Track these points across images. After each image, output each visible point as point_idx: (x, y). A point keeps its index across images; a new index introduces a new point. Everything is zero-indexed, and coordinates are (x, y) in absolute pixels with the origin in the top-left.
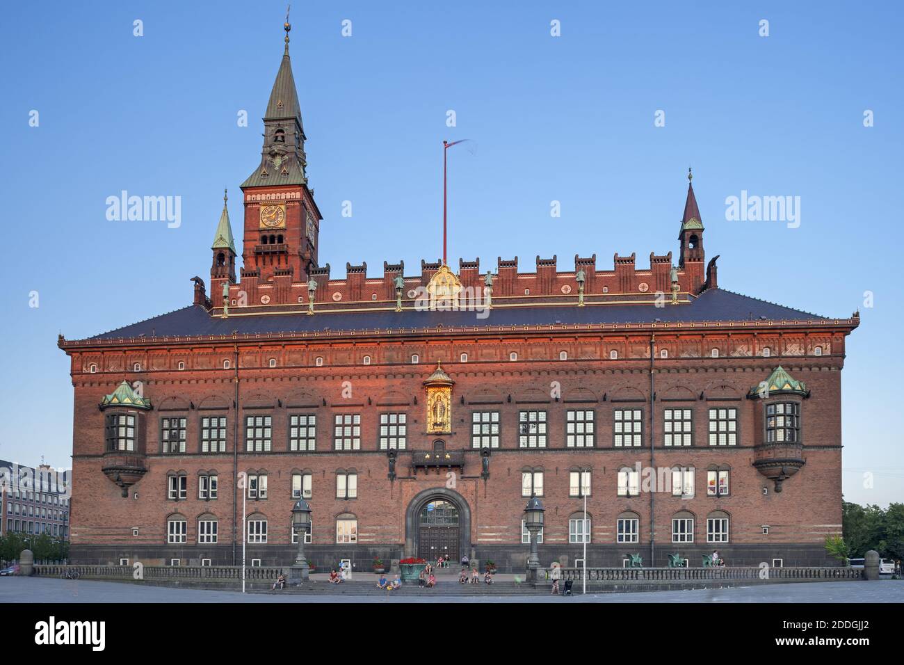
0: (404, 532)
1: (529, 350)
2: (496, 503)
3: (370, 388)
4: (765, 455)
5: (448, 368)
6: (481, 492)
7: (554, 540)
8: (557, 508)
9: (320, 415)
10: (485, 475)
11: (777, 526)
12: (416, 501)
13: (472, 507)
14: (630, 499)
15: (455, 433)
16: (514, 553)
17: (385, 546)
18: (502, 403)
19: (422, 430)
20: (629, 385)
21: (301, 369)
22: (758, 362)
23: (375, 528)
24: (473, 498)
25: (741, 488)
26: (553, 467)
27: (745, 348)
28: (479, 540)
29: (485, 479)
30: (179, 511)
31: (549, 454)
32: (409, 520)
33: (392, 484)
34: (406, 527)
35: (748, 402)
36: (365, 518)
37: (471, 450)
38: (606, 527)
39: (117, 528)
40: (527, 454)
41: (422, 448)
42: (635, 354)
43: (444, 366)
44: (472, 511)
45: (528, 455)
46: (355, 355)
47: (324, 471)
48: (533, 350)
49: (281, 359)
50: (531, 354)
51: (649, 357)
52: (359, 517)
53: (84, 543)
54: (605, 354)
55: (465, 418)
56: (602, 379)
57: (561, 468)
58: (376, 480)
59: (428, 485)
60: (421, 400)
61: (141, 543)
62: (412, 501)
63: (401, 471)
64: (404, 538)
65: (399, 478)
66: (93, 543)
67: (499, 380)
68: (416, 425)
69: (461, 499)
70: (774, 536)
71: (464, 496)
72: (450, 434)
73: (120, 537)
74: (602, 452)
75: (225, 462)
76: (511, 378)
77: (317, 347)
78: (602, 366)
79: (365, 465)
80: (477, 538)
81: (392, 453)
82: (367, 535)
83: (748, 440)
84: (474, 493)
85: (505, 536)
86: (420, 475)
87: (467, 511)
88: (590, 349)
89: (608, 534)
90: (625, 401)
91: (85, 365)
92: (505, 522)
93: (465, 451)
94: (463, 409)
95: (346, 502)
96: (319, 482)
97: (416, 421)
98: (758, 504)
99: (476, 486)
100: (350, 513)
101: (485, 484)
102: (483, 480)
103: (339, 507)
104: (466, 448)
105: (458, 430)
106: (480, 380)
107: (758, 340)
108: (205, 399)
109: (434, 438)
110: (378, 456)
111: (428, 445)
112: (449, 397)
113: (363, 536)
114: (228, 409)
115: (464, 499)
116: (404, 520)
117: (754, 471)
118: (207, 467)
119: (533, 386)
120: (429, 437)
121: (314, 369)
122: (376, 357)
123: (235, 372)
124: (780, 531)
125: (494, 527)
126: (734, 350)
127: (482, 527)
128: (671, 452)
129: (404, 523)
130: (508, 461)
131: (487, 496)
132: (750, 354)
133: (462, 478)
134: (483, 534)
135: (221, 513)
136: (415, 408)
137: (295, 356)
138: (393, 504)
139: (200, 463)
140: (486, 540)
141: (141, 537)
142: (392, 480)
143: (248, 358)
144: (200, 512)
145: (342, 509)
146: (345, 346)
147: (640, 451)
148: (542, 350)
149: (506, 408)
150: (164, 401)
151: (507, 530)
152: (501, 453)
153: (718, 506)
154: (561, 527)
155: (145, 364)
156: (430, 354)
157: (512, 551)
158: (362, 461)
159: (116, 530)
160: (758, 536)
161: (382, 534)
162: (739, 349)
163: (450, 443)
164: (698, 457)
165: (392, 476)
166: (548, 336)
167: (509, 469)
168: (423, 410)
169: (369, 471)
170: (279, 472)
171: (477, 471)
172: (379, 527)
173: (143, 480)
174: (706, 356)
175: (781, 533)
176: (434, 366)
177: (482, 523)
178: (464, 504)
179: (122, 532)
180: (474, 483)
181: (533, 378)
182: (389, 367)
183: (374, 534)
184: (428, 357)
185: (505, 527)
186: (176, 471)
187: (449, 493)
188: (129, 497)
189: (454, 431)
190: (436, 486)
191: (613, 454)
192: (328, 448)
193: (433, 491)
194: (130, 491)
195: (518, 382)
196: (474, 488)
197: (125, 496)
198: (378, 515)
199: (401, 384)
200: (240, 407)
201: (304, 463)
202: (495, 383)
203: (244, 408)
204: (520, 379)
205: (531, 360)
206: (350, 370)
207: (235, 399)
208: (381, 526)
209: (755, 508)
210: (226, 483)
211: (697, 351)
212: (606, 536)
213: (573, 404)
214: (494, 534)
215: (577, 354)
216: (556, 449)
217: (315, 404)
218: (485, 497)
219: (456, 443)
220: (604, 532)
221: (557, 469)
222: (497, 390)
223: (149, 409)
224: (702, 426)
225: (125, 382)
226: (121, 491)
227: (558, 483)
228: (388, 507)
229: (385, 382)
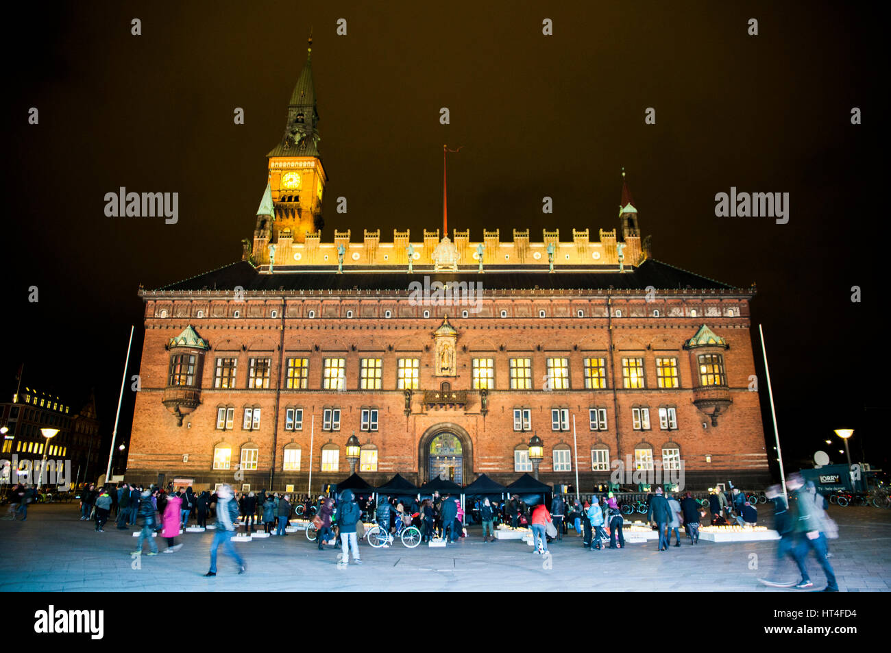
0: (417, 462)
1: (516, 309)
2: (493, 436)
3: (390, 337)
4: (701, 396)
5: (453, 322)
6: (481, 427)
7: (542, 469)
8: (542, 441)
9: (348, 359)
10: (484, 411)
11: (718, 455)
12: (427, 434)
13: (474, 440)
14: (600, 433)
15: (459, 376)
17: (401, 473)
18: (495, 351)
19: (432, 374)
20: (593, 338)
21: (335, 320)
22: (688, 321)
23: (393, 457)
24: (474, 432)
25: (687, 423)
26: (538, 406)
27: (678, 309)
28: (479, 469)
29: (484, 415)
30: (226, 440)
31: (534, 396)
32: (422, 451)
33: (408, 419)
34: (419, 456)
35: (684, 352)
36: (385, 449)
37: (473, 390)
38: (583, 457)
39: (169, 454)
40: (517, 394)
41: (433, 389)
42: (597, 314)
43: (450, 320)
44: (474, 443)
46: (379, 310)
47: (351, 407)
48: (520, 309)
49: (319, 311)
50: (518, 311)
51: (607, 316)
52: (379, 448)
53: (139, 467)
54: (574, 313)
55: (467, 363)
56: (573, 333)
57: (544, 407)
58: (394, 415)
59: (438, 421)
60: (431, 348)
61: (190, 468)
62: (424, 434)
64: (417, 467)
65: (414, 414)
66: (147, 468)
67: (493, 333)
68: (427, 369)
69: (464, 432)
70: (716, 464)
71: (467, 429)
72: (455, 377)
73: (171, 463)
74: (576, 392)
75: (267, 397)
76: (502, 331)
77: (348, 302)
78: (572, 323)
79: (384, 402)
80: (479, 466)
81: (408, 393)
82: (386, 464)
83: (688, 383)
84: (475, 427)
85: (501, 465)
86: (432, 411)
87: (469, 443)
88: (563, 308)
89: (584, 463)
90: (594, 350)
91: (157, 311)
92: (500, 453)
93: (466, 392)
94: (465, 356)
95: (368, 434)
96: (346, 416)
97: (427, 365)
98: (701, 437)
99: (477, 422)
100: (372, 443)
101: (484, 420)
102: (482, 417)
103: (363, 439)
104: (468, 388)
105: (461, 373)
106: (478, 332)
107: (686, 304)
108: (255, 342)
109: (442, 380)
110: (396, 394)
111: (437, 387)
112: (454, 345)
113: (383, 465)
114: (273, 351)
115: (467, 432)
116: (417, 451)
117: (694, 408)
118: (252, 402)
119: (520, 338)
120: (438, 379)
122: (396, 312)
123: (279, 321)
124: (719, 459)
125: (492, 457)
126: (670, 312)
127: (482, 457)
128: (630, 393)
129: (417, 454)
130: (502, 400)
131: (486, 430)
132: (682, 314)
133: (466, 414)
134: (483, 464)
135: (262, 443)
136: (427, 354)
137: (330, 309)
138: (408, 437)
139: (247, 397)
140: (486, 469)
141: (190, 464)
143: (292, 309)
144: (243, 441)
145: (366, 440)
146: (371, 302)
147: (605, 391)
148: (525, 308)
149: (499, 356)
150: (220, 343)
151: (503, 460)
152: (496, 393)
153: (669, 439)
154: (546, 457)
155: (207, 312)
156: (438, 310)
157: (508, 478)
158: (382, 399)
159: (169, 456)
160: (703, 464)
161: (399, 463)
162: (673, 311)
163: (455, 384)
164: (651, 397)
165: (408, 411)
166: (530, 297)
167: (503, 407)
168: (433, 356)
169: (389, 408)
170: (312, 407)
171: (477, 408)
172: (396, 457)
173: (197, 411)
174: (650, 316)
175: (721, 461)
176: (442, 320)
177: (482, 455)
178: (467, 437)
179: (174, 459)
180: (475, 419)
181: (519, 332)
182: (405, 320)
183: (392, 464)
184: (437, 312)
185: (501, 457)
186: (225, 404)
187: (455, 427)
188: (183, 425)
189: (458, 374)
190: (444, 421)
191: (585, 395)
192: (355, 387)
193: (441, 425)
194: (184, 421)
195: (508, 335)
196: (475, 424)
197: (180, 424)
198: (395, 446)
199: (416, 334)
200: (284, 350)
201: (335, 400)
202: (490, 335)
203: (286, 351)
204: (510, 332)
205: (517, 317)
206: (375, 322)
207: (279, 343)
208: (398, 456)
209: (698, 440)
210: (267, 416)
211: (643, 312)
212: (583, 465)
213: (552, 353)
214: (492, 464)
215: (553, 313)
216: (539, 390)
217: (345, 349)
218: (484, 432)
219: (460, 384)
220: (581, 461)
221: (541, 407)
222: (492, 341)
223: (207, 349)
224: (652, 372)
225: (189, 326)
226: (176, 421)
227: (542, 420)
228: (404, 439)
229: (402, 333)
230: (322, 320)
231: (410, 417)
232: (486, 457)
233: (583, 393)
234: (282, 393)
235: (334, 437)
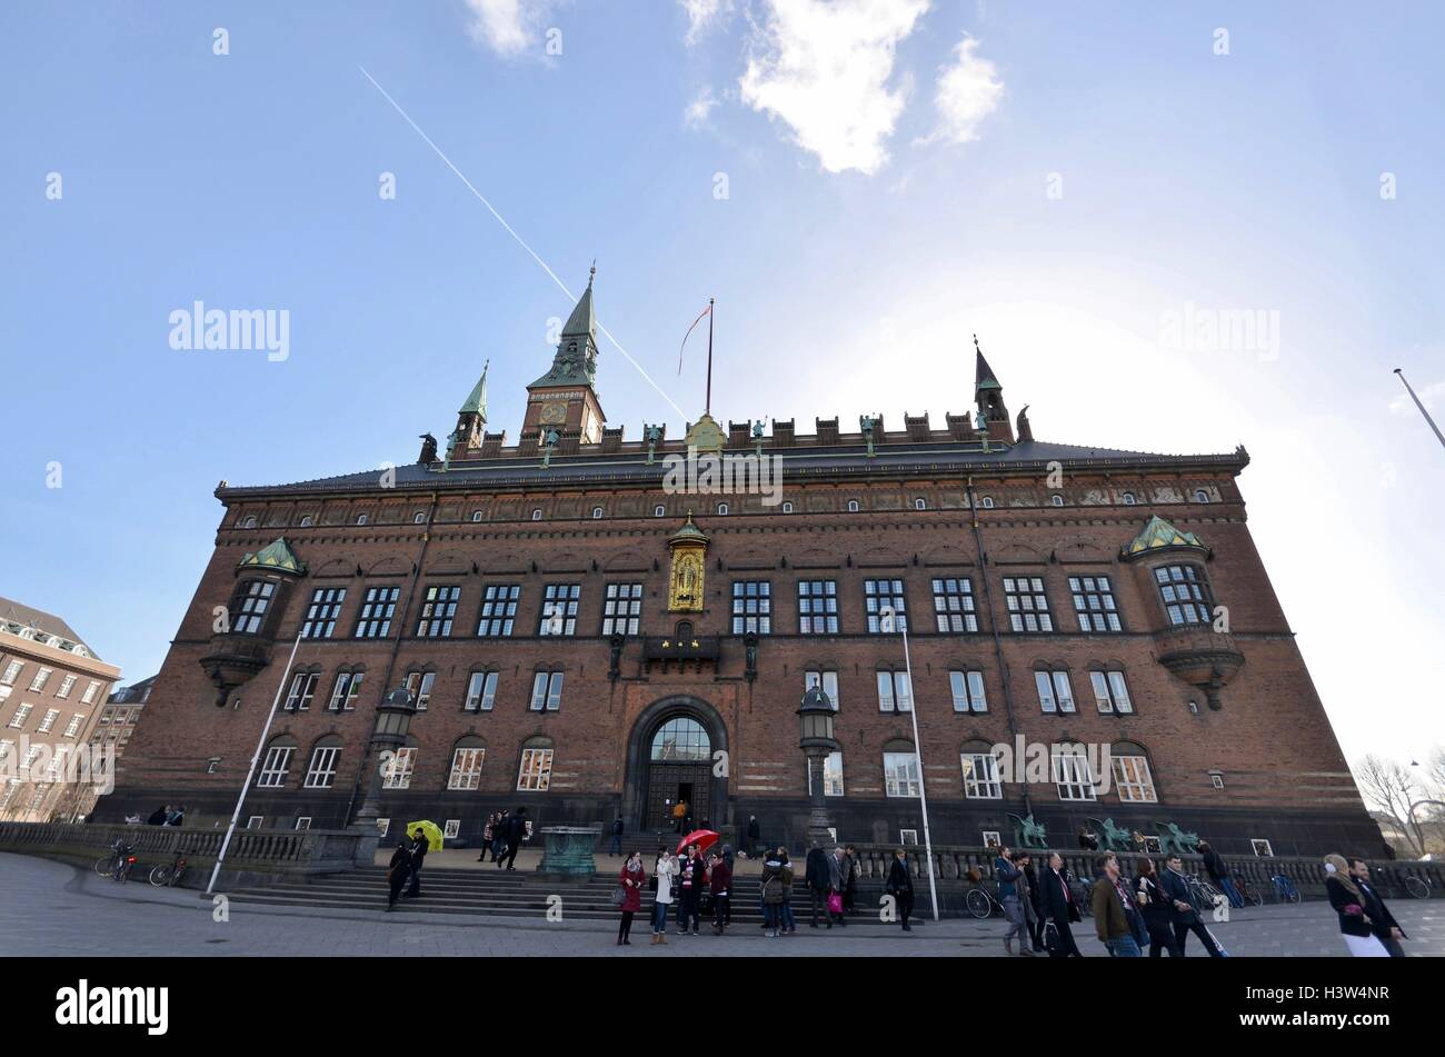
0: (622, 772)
1: (808, 499)
2: (767, 721)
3: (598, 549)
5: (702, 522)
6: (744, 704)
7: (862, 790)
8: (861, 733)
9: (527, 585)
10: (751, 676)
11: (1236, 772)
12: (646, 717)
13: (731, 728)
14: (975, 718)
15: (708, 612)
16: (797, 814)
17: (591, 796)
18: (774, 568)
19: (663, 607)
20: (946, 543)
21: (512, 525)
22: (1120, 512)
23: (578, 762)
24: (732, 712)
25: (1152, 701)
26: (850, 664)
27: (1098, 493)
28: (741, 788)
29: (751, 682)
30: (291, 730)
31: (843, 645)
32: (634, 748)
33: (613, 688)
34: (628, 762)
35: (1122, 566)
36: (566, 745)
37: (731, 635)
38: (942, 767)
39: (189, 758)
40: (812, 643)
41: (661, 633)
42: (950, 503)
43: (697, 520)
44: (730, 735)
45: (812, 645)
46: (583, 506)
47: (518, 667)
48: (814, 499)
49: (490, 512)
50: (811, 504)
51: (968, 506)
52: (557, 743)
53: (128, 784)
54: (908, 504)
55: (723, 589)
56: (909, 536)
57: (862, 665)
58: (590, 681)
59: (666, 691)
60: (664, 565)
61: (216, 785)
62: (640, 717)
63: (628, 668)
64: (621, 782)
65: (624, 679)
66: (142, 783)
67: (770, 538)
68: (655, 600)
69: (713, 715)
70: (1237, 793)
71: (719, 709)
72: (701, 612)
73: (185, 775)
74: (922, 640)
75: (382, 653)
76: (784, 535)
77: (536, 497)
78: (906, 519)
79: (577, 657)
80: (737, 784)
81: (617, 640)
82: (566, 775)
83: (1139, 622)
84: (734, 705)
85: (782, 781)
86: (656, 675)
87: (723, 735)
88: (887, 497)
89: (948, 780)
90: (945, 565)
91: (240, 519)
92: (781, 756)
93: (720, 638)
94: (720, 577)
95: (541, 717)
96: (507, 685)
97: (654, 594)
98: (1190, 731)
99: (737, 694)
100: (545, 736)
101: (751, 689)
102: (747, 684)
103: (530, 724)
104: (723, 633)
105: (711, 607)
106: (744, 538)
107: (1112, 483)
108: (379, 563)
109: (678, 618)
110: (596, 644)
111: (669, 629)
112: (702, 560)
113: (559, 778)
114: (406, 575)
115: (718, 714)
116: (624, 749)
117: (1164, 673)
118: (353, 660)
119: (815, 546)
120: (672, 616)
121: (529, 524)
122: (610, 509)
123: (425, 528)
124: (1242, 782)
125: (765, 764)
126: (1084, 497)
127: (745, 764)
128: (1025, 641)
129: (624, 756)
130: (784, 654)
131: (754, 709)
132: (1107, 501)
133: (717, 679)
134: (747, 777)
135: (351, 735)
136: (656, 575)
137: (509, 508)
138: (610, 721)
139: (345, 653)
140: (752, 788)
141: (219, 775)
142: (613, 682)
143: (447, 510)
144: (321, 732)
145: (534, 729)
146: (572, 495)
147: (977, 638)
148: (824, 499)
149: (779, 576)
150: (325, 565)
151: (785, 771)
152: (773, 641)
153: (1122, 733)
154: (871, 767)
155: (317, 516)
156: (679, 505)
157: (795, 810)
158: (573, 652)
159: (186, 762)
160: (1207, 791)
161: (590, 774)
162: (1090, 495)
163: (700, 626)
164: (1069, 648)
165: (615, 676)
166: (832, 480)
167: (785, 667)
168: (666, 578)
169: (582, 668)
170: (454, 668)
171: (738, 670)
172: (584, 762)
173: (257, 679)
174: (1047, 504)
175: (1245, 786)
176: (683, 520)
177: (743, 759)
178: (718, 723)
179: (194, 766)
180: (734, 688)
181: (815, 535)
182: (625, 521)
183: (576, 775)
184: (678, 508)
185: (781, 765)
186: (308, 664)
187: (696, 704)
188: (227, 705)
189: (707, 608)
190: (678, 692)
191: (938, 644)
192: (530, 632)
193: (672, 700)
194: (231, 697)
195: (795, 541)
196: (733, 697)
197: (221, 703)
198: (586, 740)
199: (639, 543)
200: (422, 573)
201: (491, 655)
202: (764, 542)
203: (427, 575)
204: (797, 536)
205: (811, 511)
206: (575, 525)
207: (417, 563)
208: (588, 759)
209: (1185, 738)
210: (373, 685)
211: (1033, 499)
212: (946, 785)
213: (872, 570)
214: (764, 778)
215: (871, 503)
216: (853, 636)
217: (521, 570)
218: (751, 712)
219: (708, 626)
220: (942, 777)
221: (857, 666)
222: (767, 551)
223: (301, 574)
224: (1064, 602)
225: (281, 540)
226: (217, 695)
227: (859, 691)
228: (603, 727)
229: (618, 542)
230: (493, 525)
231: (619, 686)
232: (752, 764)
233: (934, 640)
234: (405, 644)
235: (479, 723)
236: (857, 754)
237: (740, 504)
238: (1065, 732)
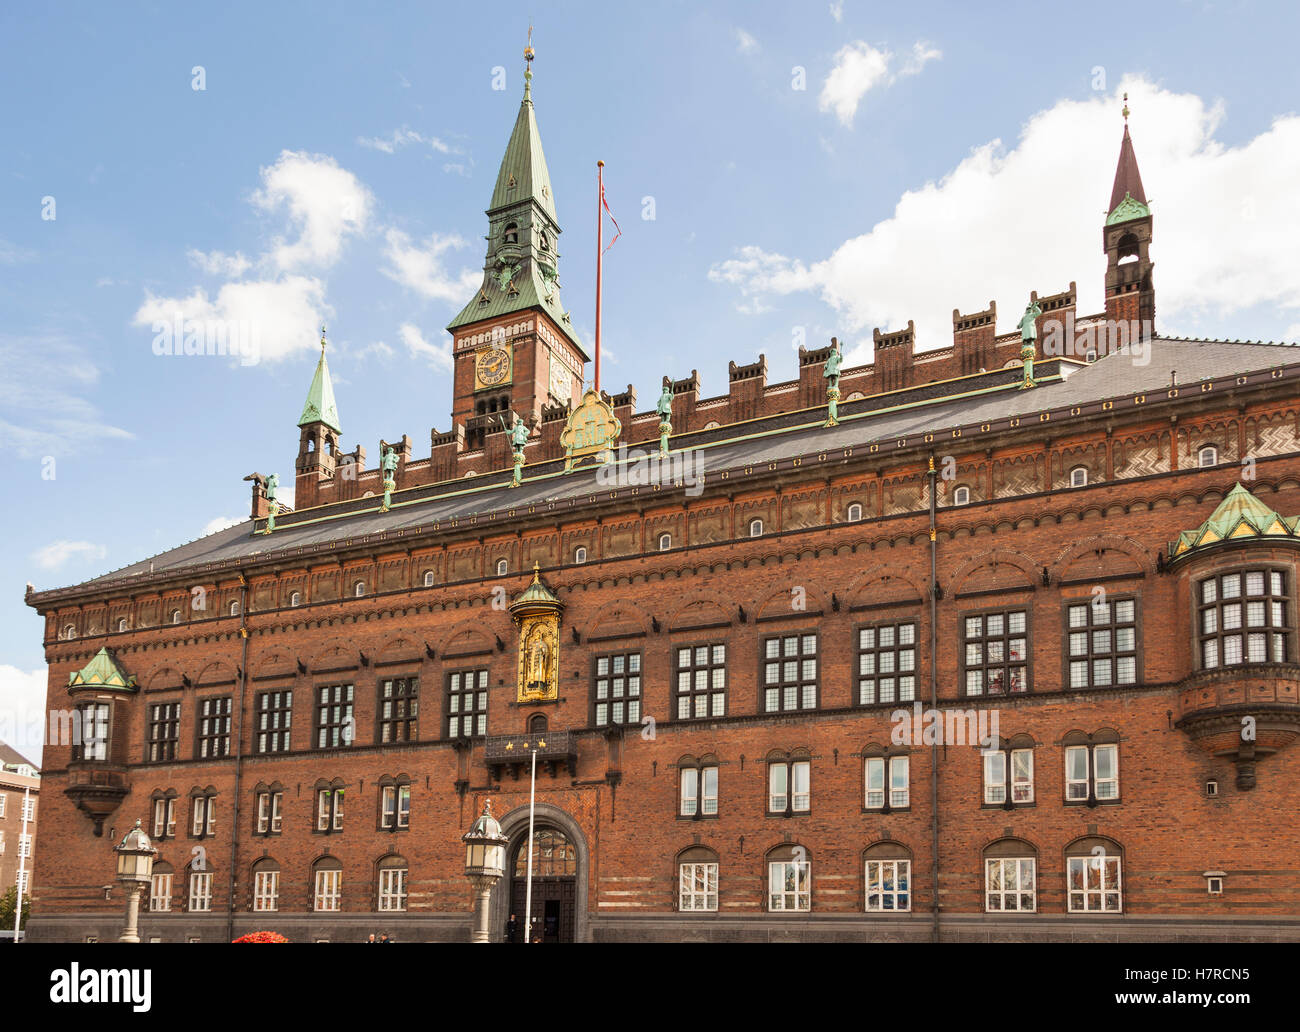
1: (692, 526)
2: (632, 831)
3: (433, 629)
4: (1199, 701)
5: (554, 578)
6: (606, 811)
7: (737, 905)
8: (742, 840)
9: (359, 683)
10: (614, 778)
11: (1249, 873)
13: (592, 841)
14: (890, 817)
15: (564, 700)
18: (644, 635)
19: (511, 700)
20: (886, 572)
21: (334, 606)
23: (433, 882)
24: (593, 822)
25: (1148, 782)
26: (734, 756)
27: (1151, 454)
28: (601, 905)
29: (614, 785)
30: (164, 857)
31: (728, 731)
33: (462, 800)
35: (1163, 580)
36: (420, 864)
37: (592, 728)
38: (838, 877)
39: (86, 887)
40: (688, 732)
41: (511, 731)
42: (899, 506)
43: (548, 575)
44: (590, 848)
45: (689, 734)
46: (411, 571)
47: (362, 782)
48: (700, 525)
49: (307, 591)
50: (697, 533)
52: (410, 863)
54: (836, 515)
55: (584, 668)
57: (750, 756)
58: (437, 794)
59: (518, 801)
60: (511, 642)
61: (114, 910)
63: (476, 775)
65: (474, 789)
67: (642, 590)
68: (502, 690)
69: (572, 825)
72: (556, 702)
73: (89, 902)
74: (831, 717)
75: (227, 773)
76: (660, 585)
77: (356, 565)
78: (830, 541)
79: (421, 767)
80: (598, 900)
81: (464, 743)
82: (419, 895)
83: (1164, 669)
84: (595, 813)
85: (647, 896)
86: (507, 783)
87: (582, 849)
89: (842, 892)
90: (879, 608)
91: (61, 628)
92: (646, 869)
93: (583, 732)
94: (579, 653)
95: (392, 835)
96: (352, 802)
97: (501, 682)
98: (1194, 821)
99: (598, 800)
100: (397, 855)
101: (613, 793)
102: (609, 788)
103: (382, 844)
104: (585, 726)
105: (569, 693)
106: (608, 594)
107: (1183, 431)
108: (204, 670)
109: (530, 710)
110: (441, 750)
111: (519, 724)
112: (555, 631)
113: (414, 899)
114: (234, 682)
115: (578, 826)
117: (1179, 742)
118: (203, 783)
119: (700, 596)
120: (522, 710)
121: (351, 604)
122: (442, 572)
123: (241, 620)
124: (1251, 885)
125: (628, 879)
126: (1125, 465)
127: (605, 879)
128: (977, 708)
130: (653, 747)
131: (616, 817)
132: (1164, 467)
133: (574, 785)
134: (607, 893)
135: (218, 860)
136: (502, 657)
137: (325, 584)
139: (193, 776)
140: (613, 905)
141: (112, 901)
142: (462, 794)
143: (261, 595)
144: (190, 859)
145: (387, 848)
146: (395, 558)
148: (715, 523)
149: (652, 645)
150: (154, 677)
151: (651, 885)
153: (1090, 826)
154: (749, 879)
155: (132, 618)
156: (524, 555)
158: (417, 761)
159: (83, 889)
161: (444, 894)
162: (1136, 460)
163: (555, 717)
164: (1040, 715)
165: (463, 786)
166: (723, 492)
167: (655, 764)
168: (513, 660)
169: (428, 778)
170: (299, 786)
171: (600, 771)
172: (439, 881)
173: (123, 807)
174: (1057, 487)
176: (530, 577)
177: (605, 874)
178: (577, 836)
179: (92, 894)
180: (595, 794)
181: (700, 580)
182: (460, 587)
183: (431, 894)
184: (521, 560)
185: (648, 879)
186: (163, 790)
188: (104, 835)
189: (562, 696)
191: (852, 722)
194: (106, 826)
195: (673, 592)
196: (594, 804)
197: (98, 834)
198: (438, 858)
199: (480, 616)
200: (250, 679)
201: (334, 770)
202: (633, 598)
203: (255, 680)
204: (678, 584)
205: (696, 544)
206: (402, 600)
207: (241, 665)
208: (442, 878)
209: (1184, 830)
210: (226, 808)
211: (1036, 479)
212: (839, 897)
213: (775, 624)
214: (626, 893)
215: (780, 521)
216: (740, 719)
217: (350, 665)
218: (613, 820)
219: (565, 718)
220: (835, 888)
221: (742, 758)
222: (636, 609)
223: (134, 691)
224: (1050, 645)
225: (103, 651)
226: (93, 827)
227: (744, 789)
228: (454, 843)
229: (455, 617)
230: (313, 609)
231: (469, 797)
232: (615, 879)
233: (848, 719)
234: (248, 762)
235: (332, 844)
236: (734, 864)
237: (601, 545)
238: (1008, 830)
